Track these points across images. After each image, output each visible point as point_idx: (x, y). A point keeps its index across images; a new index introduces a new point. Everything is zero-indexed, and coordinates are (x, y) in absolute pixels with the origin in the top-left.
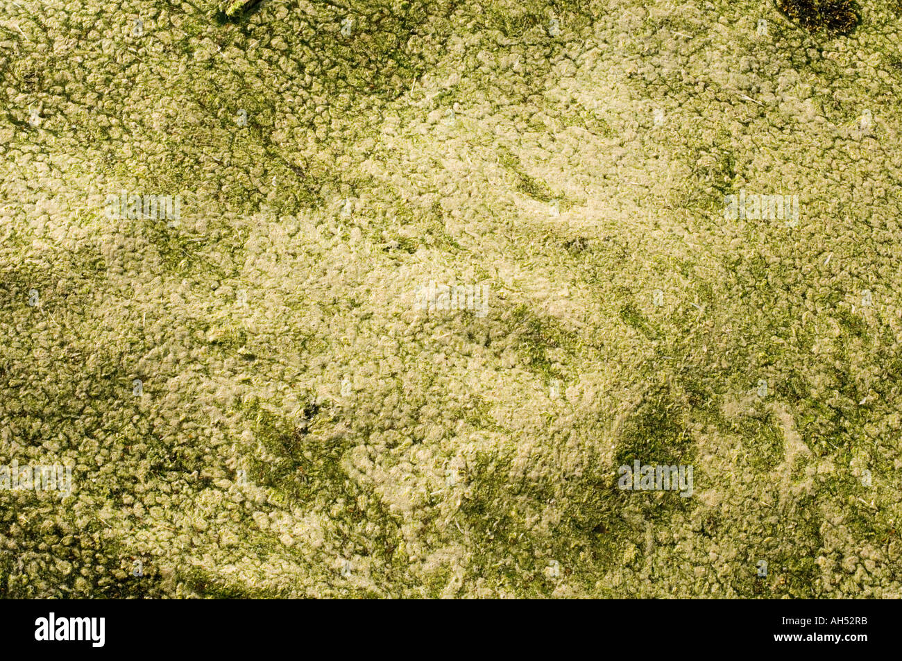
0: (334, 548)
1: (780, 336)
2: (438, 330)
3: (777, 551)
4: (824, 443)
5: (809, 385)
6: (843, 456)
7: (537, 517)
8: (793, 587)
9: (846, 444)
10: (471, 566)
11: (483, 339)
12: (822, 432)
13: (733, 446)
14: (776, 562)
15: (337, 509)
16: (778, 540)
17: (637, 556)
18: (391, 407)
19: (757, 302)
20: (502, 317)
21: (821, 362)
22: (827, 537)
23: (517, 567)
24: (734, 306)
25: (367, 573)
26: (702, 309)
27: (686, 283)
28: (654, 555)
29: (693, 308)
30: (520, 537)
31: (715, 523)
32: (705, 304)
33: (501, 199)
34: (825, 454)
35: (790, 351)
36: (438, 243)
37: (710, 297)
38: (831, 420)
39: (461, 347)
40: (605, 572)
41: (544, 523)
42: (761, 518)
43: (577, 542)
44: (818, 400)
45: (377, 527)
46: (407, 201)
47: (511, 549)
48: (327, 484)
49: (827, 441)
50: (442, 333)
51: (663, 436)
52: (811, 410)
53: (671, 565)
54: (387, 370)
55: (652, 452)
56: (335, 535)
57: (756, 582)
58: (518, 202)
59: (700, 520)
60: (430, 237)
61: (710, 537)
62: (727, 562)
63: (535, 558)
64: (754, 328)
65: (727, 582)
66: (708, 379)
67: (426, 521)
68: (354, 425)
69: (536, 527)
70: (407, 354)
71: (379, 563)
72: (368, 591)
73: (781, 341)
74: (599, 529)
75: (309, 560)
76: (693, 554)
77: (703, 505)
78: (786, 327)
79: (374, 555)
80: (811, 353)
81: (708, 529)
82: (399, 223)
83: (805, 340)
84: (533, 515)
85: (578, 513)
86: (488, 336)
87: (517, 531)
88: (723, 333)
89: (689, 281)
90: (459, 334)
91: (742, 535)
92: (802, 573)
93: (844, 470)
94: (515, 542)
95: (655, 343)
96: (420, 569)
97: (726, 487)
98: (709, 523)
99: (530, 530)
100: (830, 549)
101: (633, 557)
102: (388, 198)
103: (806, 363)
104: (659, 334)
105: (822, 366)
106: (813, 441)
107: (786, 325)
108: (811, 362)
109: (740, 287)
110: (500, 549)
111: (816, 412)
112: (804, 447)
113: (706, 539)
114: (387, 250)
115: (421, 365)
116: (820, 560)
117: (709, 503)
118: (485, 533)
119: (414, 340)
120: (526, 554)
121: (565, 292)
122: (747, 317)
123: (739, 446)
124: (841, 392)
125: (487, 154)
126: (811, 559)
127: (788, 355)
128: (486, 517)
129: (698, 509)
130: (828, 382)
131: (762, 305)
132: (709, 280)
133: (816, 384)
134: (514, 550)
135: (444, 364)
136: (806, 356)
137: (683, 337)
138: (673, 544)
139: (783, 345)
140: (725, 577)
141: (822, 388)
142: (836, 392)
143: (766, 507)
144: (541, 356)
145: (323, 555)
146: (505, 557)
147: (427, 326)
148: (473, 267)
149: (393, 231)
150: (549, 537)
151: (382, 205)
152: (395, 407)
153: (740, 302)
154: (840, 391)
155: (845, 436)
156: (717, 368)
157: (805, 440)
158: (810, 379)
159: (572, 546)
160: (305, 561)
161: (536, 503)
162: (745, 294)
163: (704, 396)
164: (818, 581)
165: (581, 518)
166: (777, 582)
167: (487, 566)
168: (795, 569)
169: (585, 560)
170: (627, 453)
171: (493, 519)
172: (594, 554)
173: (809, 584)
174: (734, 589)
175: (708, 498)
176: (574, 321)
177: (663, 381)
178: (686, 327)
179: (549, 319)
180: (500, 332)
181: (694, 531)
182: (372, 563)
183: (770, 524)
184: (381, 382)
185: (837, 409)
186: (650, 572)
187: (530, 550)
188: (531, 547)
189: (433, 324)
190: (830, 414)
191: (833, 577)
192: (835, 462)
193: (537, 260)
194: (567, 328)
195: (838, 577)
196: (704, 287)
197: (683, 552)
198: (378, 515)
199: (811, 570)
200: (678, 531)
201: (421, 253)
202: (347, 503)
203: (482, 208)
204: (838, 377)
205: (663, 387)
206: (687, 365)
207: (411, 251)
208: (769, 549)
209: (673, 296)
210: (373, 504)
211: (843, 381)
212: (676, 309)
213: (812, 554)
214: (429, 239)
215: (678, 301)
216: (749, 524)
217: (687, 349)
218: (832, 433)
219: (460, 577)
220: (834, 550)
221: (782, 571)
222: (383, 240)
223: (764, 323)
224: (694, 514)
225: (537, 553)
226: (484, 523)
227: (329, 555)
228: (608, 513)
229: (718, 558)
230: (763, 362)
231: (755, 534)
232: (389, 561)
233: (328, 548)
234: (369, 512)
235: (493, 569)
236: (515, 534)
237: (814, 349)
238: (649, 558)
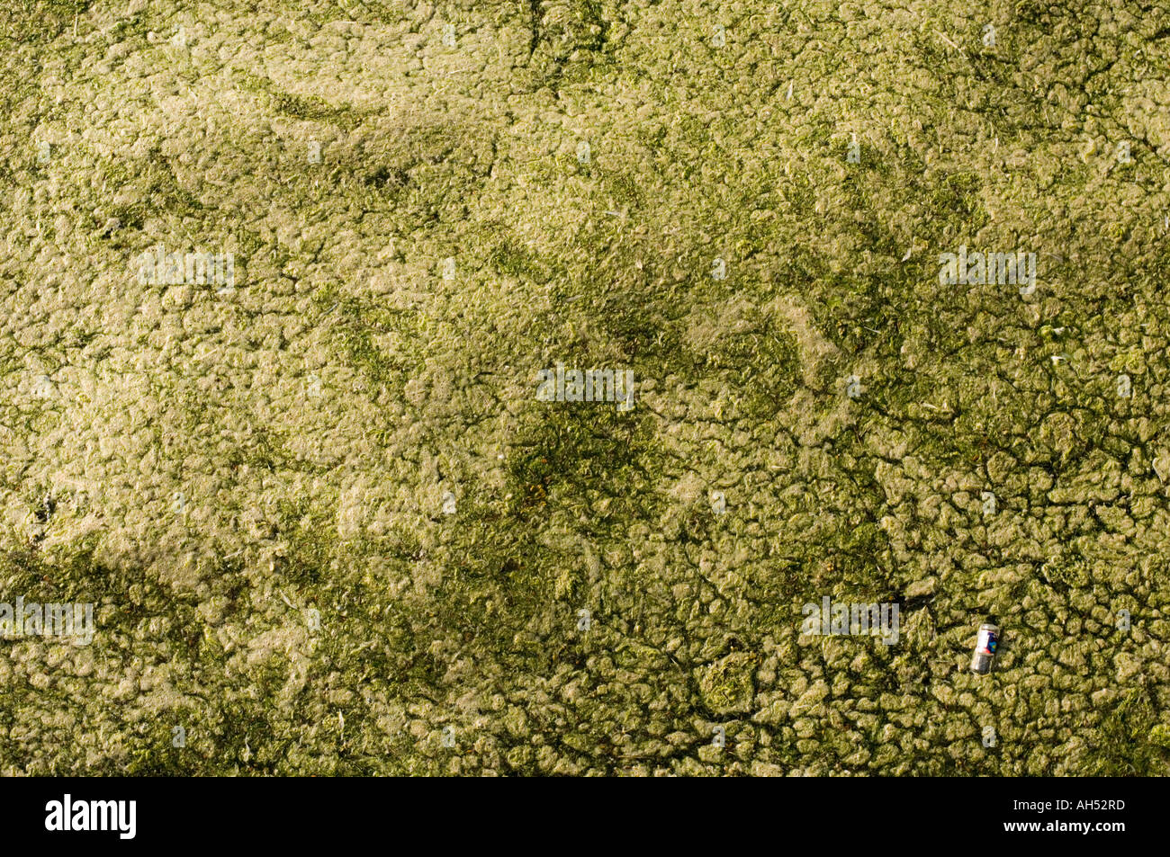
0: (111, 670)
1: (763, 208)
2: (201, 347)
3: (813, 530)
4: (857, 331)
5: (825, 257)
6: (887, 343)
7: (406, 580)
8: (849, 571)
9: (890, 322)
10: (319, 656)
11: (276, 342)
12: (852, 315)
13: (713, 395)
14: (816, 544)
15: (107, 612)
16: (811, 514)
17: (575, 586)
18: (149, 472)
19: (713, 176)
20: (297, 308)
21: (832, 221)
22: (888, 483)
23: (387, 649)
24: (676, 194)
25: (166, 686)
26: (623, 215)
27: (590, 186)
28: (604, 583)
29: (610, 218)
30: (386, 611)
31: (702, 522)
32: (626, 207)
33: (253, 130)
34: (861, 348)
35: (785, 223)
36: (171, 203)
37: (633, 193)
38: (867, 294)
39: (240, 360)
40: (528, 617)
41: (419, 589)
42: (776, 493)
43: (477, 594)
44: (842, 273)
45: (165, 620)
46: (114, 156)
47: (375, 627)
48: (86, 584)
49: (861, 326)
50: (207, 351)
51: (594, 415)
52: (833, 291)
53: (631, 593)
54: (140, 419)
55: (579, 443)
56: (110, 652)
57: (788, 580)
58: (280, 131)
59: (676, 524)
60: (158, 196)
61: (698, 542)
62: (733, 569)
63: (413, 634)
64: (719, 213)
65: (736, 595)
66: (653, 304)
67: (234, 593)
68: (106, 511)
69: (408, 594)
70: (161, 388)
71: (182, 668)
72: (175, 708)
73: (767, 213)
74: (511, 566)
75: (78, 698)
76: (668, 570)
77: (678, 502)
78: (769, 191)
79: (174, 660)
80: (816, 214)
81: (693, 533)
82: (111, 189)
83: (802, 200)
84: (398, 580)
85: (469, 559)
86: (282, 337)
87: (381, 603)
88: (664, 237)
89: (593, 183)
90: (234, 345)
91: (752, 527)
92: (859, 548)
93: (892, 364)
94: (379, 618)
95: (548, 287)
96: (245, 662)
97: (710, 463)
98: (693, 524)
99: (401, 599)
100: (898, 499)
101: (569, 588)
102: (85, 162)
103: (813, 231)
104: (555, 271)
105: (837, 226)
106: (840, 332)
107: (767, 189)
108: (820, 226)
109: (680, 165)
110: (359, 629)
111: (842, 290)
112: (826, 347)
113: (689, 547)
114: (107, 236)
115: (181, 399)
116: (885, 522)
117: (687, 496)
118: (334, 609)
119: (170, 368)
120: (398, 633)
121: (389, 252)
122: (703, 201)
123: (724, 390)
124: (873, 251)
125: (218, 82)
126: (869, 525)
127: (783, 229)
128: (329, 586)
129: (669, 510)
130: (851, 244)
131: (723, 176)
132: (625, 171)
133: (834, 252)
134: (381, 628)
135: (214, 388)
136: (810, 221)
137: (598, 261)
138: (633, 565)
139: (770, 218)
140: (732, 589)
141: (845, 254)
142: (866, 253)
143: (779, 473)
144: (364, 344)
145: (97, 686)
146: (368, 639)
147: (186, 345)
148: (232, 237)
149: (107, 204)
150: (432, 604)
151: (83, 173)
152: (154, 469)
153: (686, 185)
154: (871, 250)
155: (887, 311)
156: (665, 284)
157: (828, 335)
158: (822, 248)
159: (472, 601)
160: (74, 703)
161: (398, 562)
162: (689, 172)
163: (648, 333)
164: (885, 554)
165: (474, 564)
166: (821, 570)
167: (342, 656)
168: (849, 546)
169: (495, 610)
170: (530, 458)
171: (338, 589)
172: (510, 600)
173: (873, 561)
174: (749, 600)
175: (683, 490)
176: (411, 294)
177: (572, 335)
178: (601, 245)
179: (371, 297)
180: (298, 329)
181: (667, 541)
182: (173, 671)
183: (793, 496)
184: (135, 438)
185: (872, 276)
186: (597, 607)
187: (405, 625)
188: (405, 621)
189: (194, 341)
190: (864, 286)
191: (910, 538)
192: (879, 357)
193: (329, 203)
194: (400, 306)
195: (915, 535)
196: (621, 182)
197: (650, 571)
198: (162, 603)
199: (873, 540)
200: (639, 548)
201: (150, 226)
202: (118, 603)
203: (226, 147)
204: (864, 232)
205: (574, 344)
206: (610, 296)
207: (139, 225)
208: (800, 530)
209: (574, 211)
210: (151, 591)
211: (872, 236)
212: (583, 226)
213: (871, 517)
214: (158, 200)
215: (582, 216)
216: (759, 506)
217: (608, 276)
218: (868, 313)
219: (303, 672)
220: (904, 497)
221: (827, 554)
222: (97, 223)
223: (732, 200)
224: (664, 518)
225: (415, 627)
226: (328, 594)
227: (107, 681)
228: (516, 544)
229: (713, 568)
230: (744, 253)
231: (772, 517)
232: (197, 658)
233: (102, 673)
234: (149, 603)
235: (352, 656)
236: (378, 606)
237: (818, 207)
238: (597, 587)
